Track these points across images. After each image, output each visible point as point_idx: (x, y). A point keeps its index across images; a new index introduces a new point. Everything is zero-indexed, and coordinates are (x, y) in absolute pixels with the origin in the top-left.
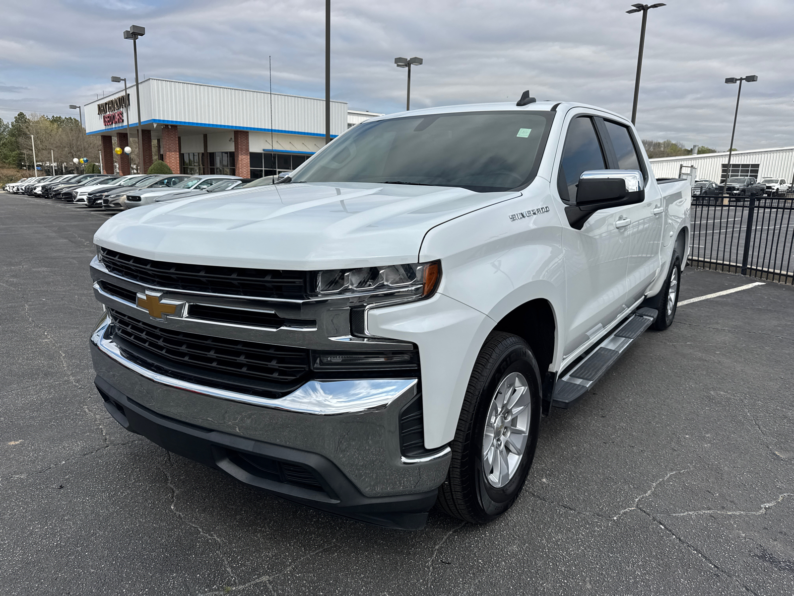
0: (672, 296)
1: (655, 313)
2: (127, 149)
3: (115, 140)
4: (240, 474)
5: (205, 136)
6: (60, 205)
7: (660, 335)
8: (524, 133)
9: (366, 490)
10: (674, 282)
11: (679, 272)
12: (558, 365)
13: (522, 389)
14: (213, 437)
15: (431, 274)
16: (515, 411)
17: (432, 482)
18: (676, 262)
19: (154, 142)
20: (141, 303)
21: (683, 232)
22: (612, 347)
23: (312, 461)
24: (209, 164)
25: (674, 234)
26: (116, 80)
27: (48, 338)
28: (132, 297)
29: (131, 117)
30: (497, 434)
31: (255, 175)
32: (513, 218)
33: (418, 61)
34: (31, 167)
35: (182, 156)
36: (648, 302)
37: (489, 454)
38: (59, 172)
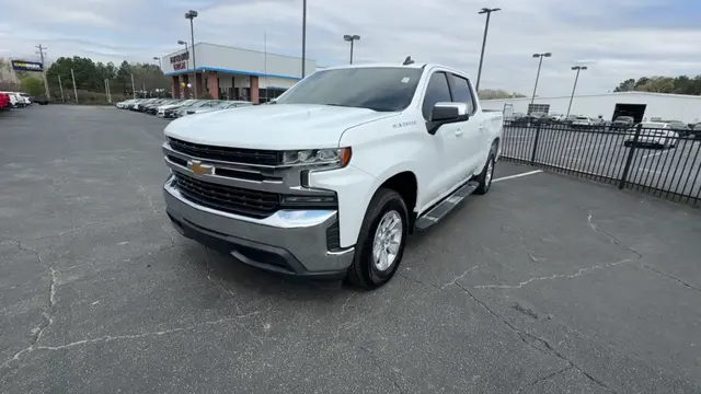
0: (489, 176)
1: (478, 184)
2: (189, 85)
3: (180, 78)
4: (242, 258)
5: (233, 79)
6: (148, 116)
7: (481, 197)
8: (406, 80)
9: (308, 268)
10: (490, 167)
11: (494, 163)
12: (419, 209)
13: (398, 220)
14: (228, 239)
15: (346, 154)
16: (393, 232)
17: (344, 265)
18: (492, 157)
19: (204, 81)
20: (190, 167)
21: (497, 140)
22: (452, 201)
23: (281, 252)
24: (235, 95)
25: (491, 140)
26: (181, 43)
27: (142, 189)
28: (185, 164)
29: (190, 66)
30: (383, 243)
31: (262, 101)
32: (394, 126)
33: (358, 38)
34: (131, 93)
35: (219, 89)
36: (474, 178)
37: (377, 252)
38: (148, 97)
